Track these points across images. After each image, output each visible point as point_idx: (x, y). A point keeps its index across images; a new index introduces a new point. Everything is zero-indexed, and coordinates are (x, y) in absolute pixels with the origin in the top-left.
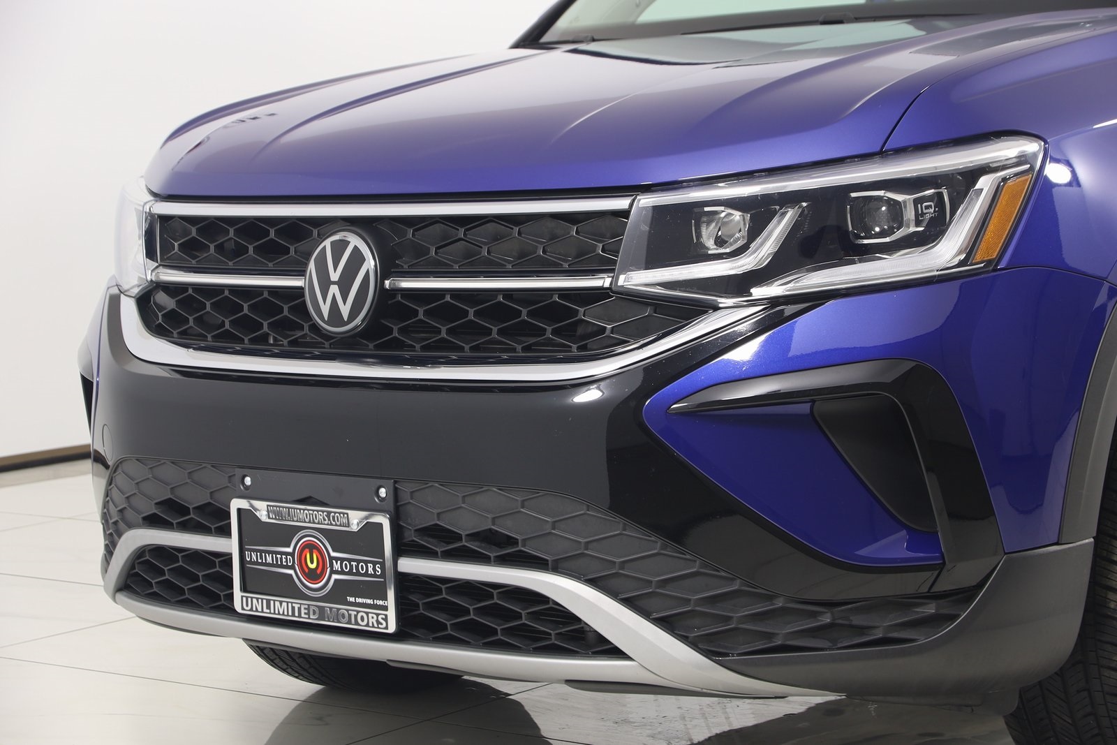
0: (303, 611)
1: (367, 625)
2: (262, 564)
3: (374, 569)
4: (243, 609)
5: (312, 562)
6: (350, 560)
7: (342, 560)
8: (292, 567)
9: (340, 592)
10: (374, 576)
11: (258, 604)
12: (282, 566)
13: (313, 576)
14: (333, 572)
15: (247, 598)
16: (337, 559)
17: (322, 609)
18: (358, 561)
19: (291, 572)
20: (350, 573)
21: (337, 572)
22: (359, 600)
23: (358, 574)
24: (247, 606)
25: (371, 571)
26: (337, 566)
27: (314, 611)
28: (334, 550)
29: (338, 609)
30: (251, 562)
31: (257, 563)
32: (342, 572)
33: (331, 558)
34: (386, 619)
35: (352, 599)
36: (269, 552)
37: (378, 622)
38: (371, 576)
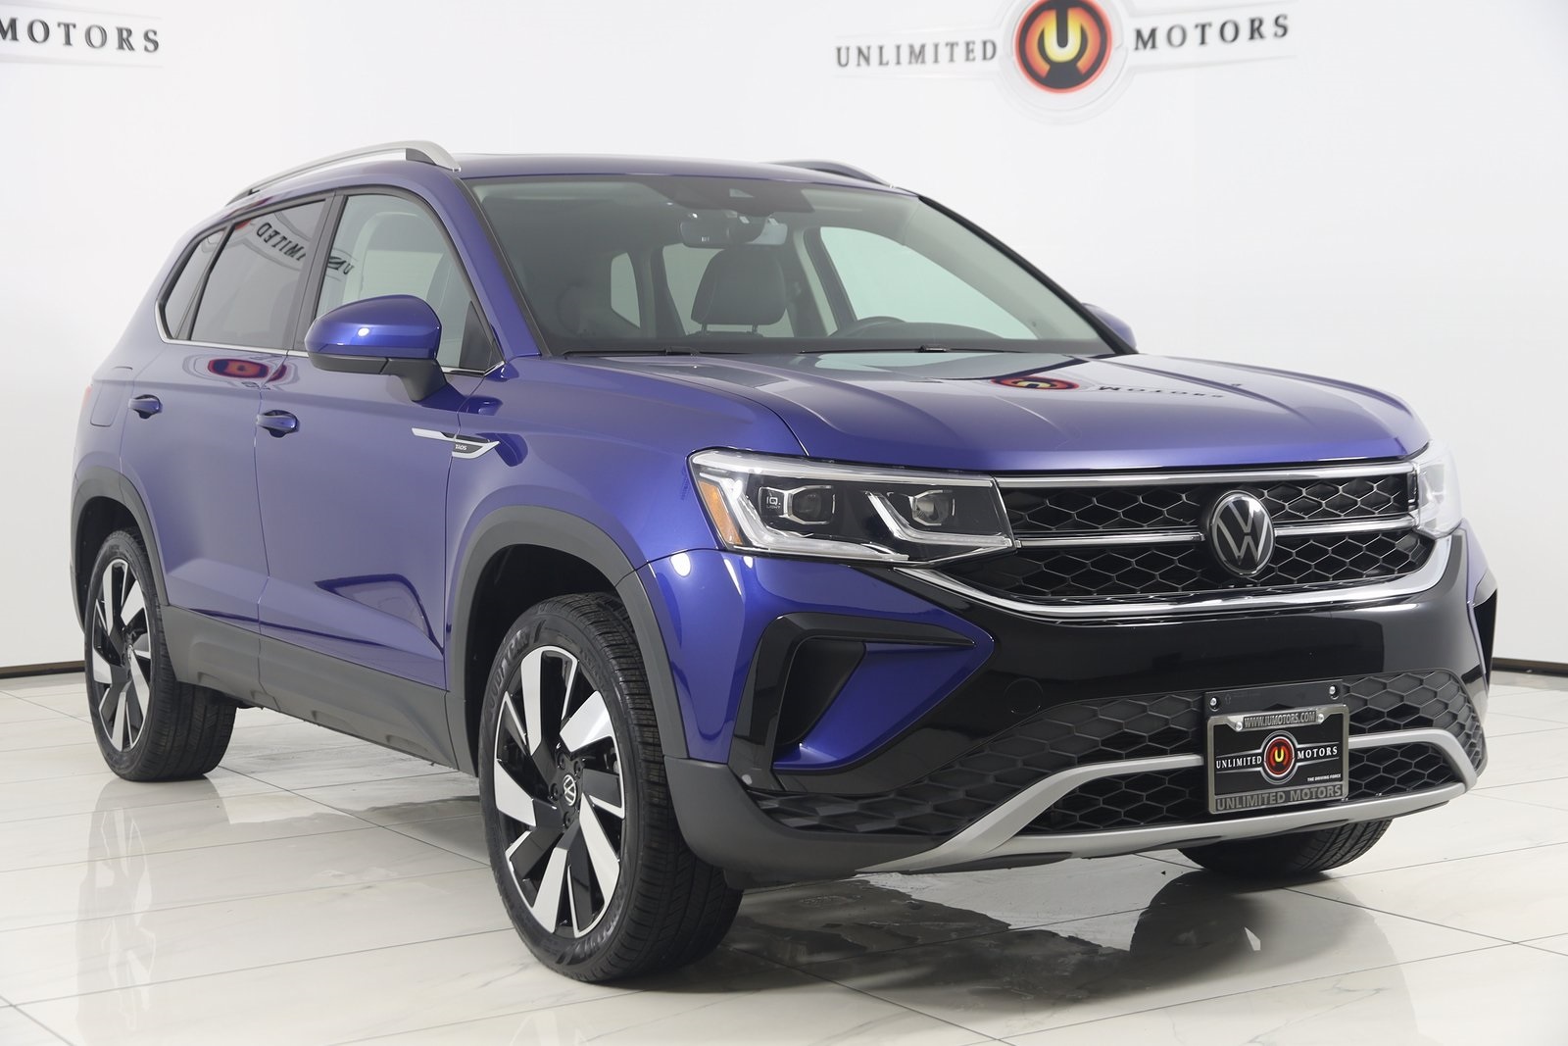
0: (1272, 798)
1: (1326, 797)
2: (1232, 768)
3: (1332, 751)
4: (1217, 810)
5: (1279, 757)
6: (1311, 749)
7: (1305, 749)
8: (1262, 765)
9: (1301, 777)
10: (1332, 756)
11: (1232, 801)
12: (1252, 766)
13: (1279, 768)
14: (1297, 761)
15: (1221, 800)
16: (1301, 750)
17: (1287, 793)
18: (1319, 748)
19: (1260, 769)
20: (1312, 758)
21: (1301, 760)
22: (1317, 779)
23: (1318, 757)
24: (1221, 805)
25: (1329, 753)
26: (1301, 755)
27: (1281, 797)
28: (1299, 743)
29: (1302, 790)
30: (1221, 769)
31: (1228, 768)
32: (1305, 759)
33: (1296, 750)
34: (1341, 789)
35: (1312, 779)
36: (1239, 757)
37: (1335, 792)
38: (1329, 757)
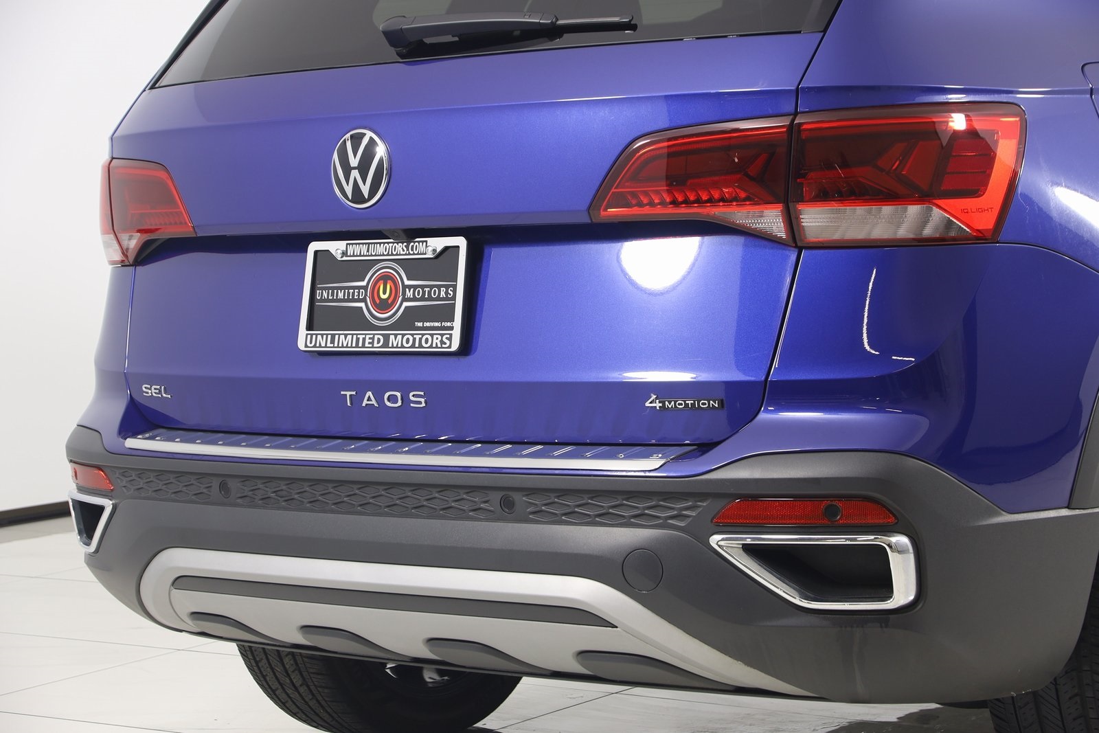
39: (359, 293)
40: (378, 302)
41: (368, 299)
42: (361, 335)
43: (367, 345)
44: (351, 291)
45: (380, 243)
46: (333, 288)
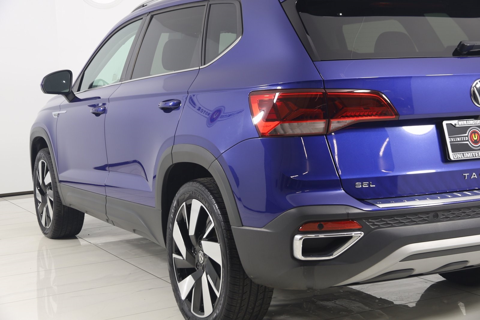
39: (465, 138)
40: (473, 141)
41: (470, 140)
42: (474, 153)
43: (477, 156)
44: (462, 138)
45: (471, 120)
46: (455, 137)
